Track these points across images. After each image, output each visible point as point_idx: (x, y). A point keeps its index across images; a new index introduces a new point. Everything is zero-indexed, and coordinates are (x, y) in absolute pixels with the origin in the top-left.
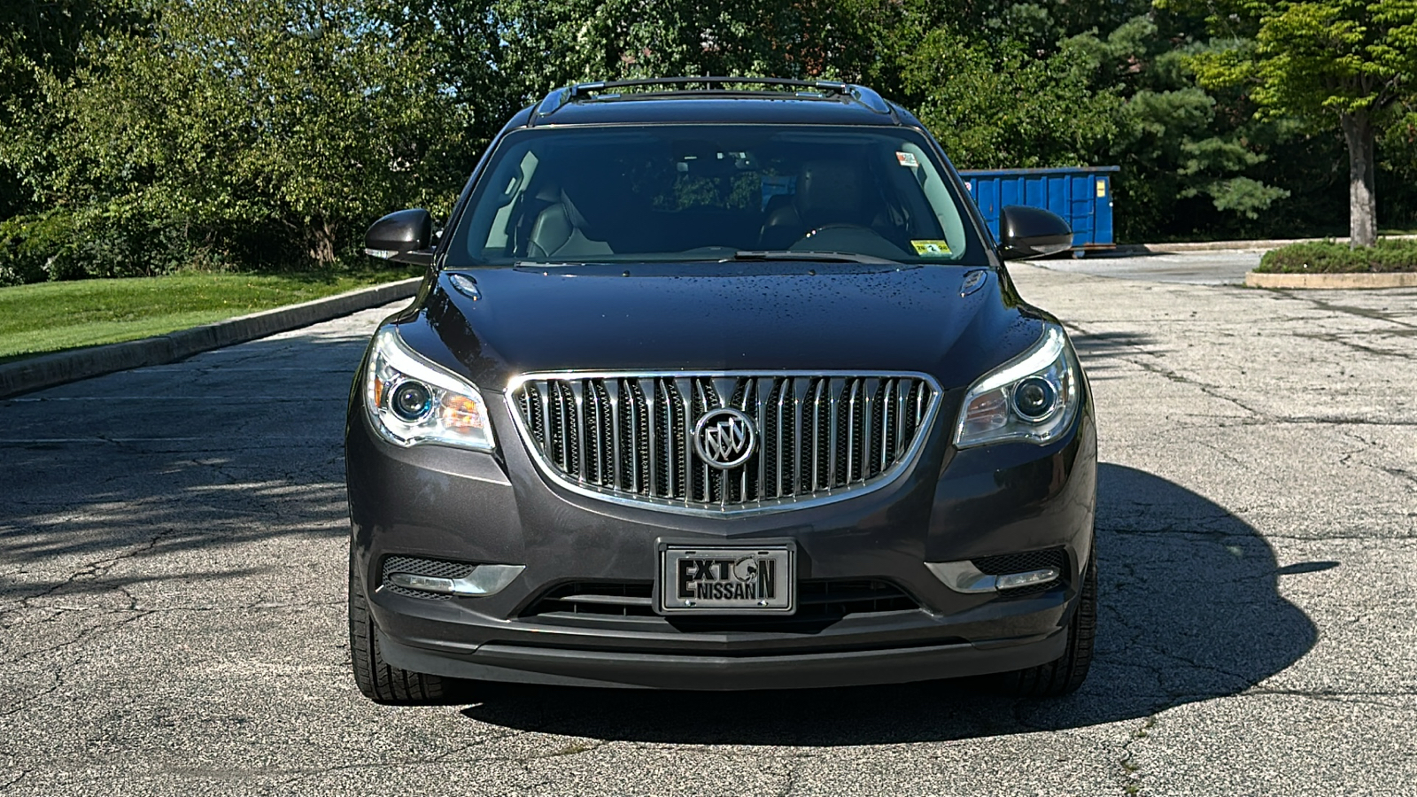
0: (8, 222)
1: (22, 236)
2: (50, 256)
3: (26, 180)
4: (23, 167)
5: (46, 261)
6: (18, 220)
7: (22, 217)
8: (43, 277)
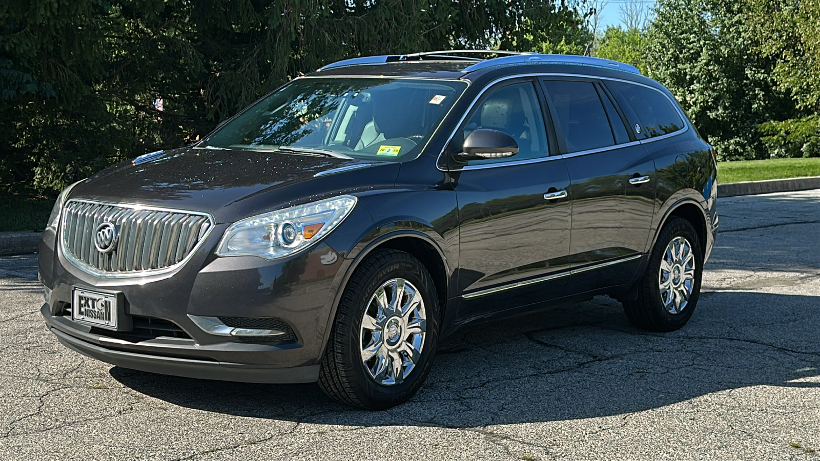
0: (783, 122)
1: (791, 131)
2: (806, 143)
3: (795, 97)
4: (795, 89)
5: (803, 145)
6: (789, 122)
7: (792, 120)
8: (800, 155)
